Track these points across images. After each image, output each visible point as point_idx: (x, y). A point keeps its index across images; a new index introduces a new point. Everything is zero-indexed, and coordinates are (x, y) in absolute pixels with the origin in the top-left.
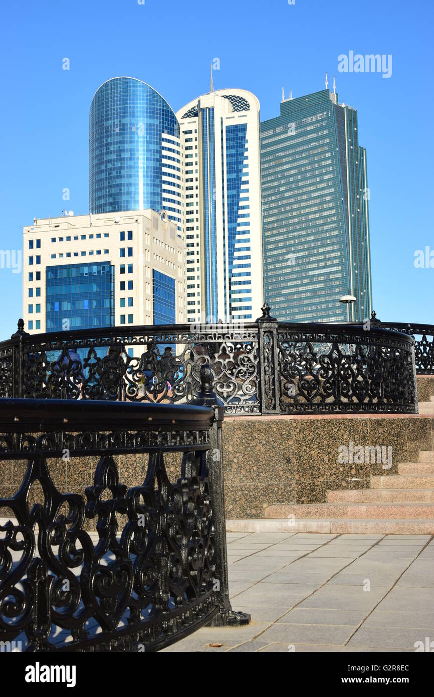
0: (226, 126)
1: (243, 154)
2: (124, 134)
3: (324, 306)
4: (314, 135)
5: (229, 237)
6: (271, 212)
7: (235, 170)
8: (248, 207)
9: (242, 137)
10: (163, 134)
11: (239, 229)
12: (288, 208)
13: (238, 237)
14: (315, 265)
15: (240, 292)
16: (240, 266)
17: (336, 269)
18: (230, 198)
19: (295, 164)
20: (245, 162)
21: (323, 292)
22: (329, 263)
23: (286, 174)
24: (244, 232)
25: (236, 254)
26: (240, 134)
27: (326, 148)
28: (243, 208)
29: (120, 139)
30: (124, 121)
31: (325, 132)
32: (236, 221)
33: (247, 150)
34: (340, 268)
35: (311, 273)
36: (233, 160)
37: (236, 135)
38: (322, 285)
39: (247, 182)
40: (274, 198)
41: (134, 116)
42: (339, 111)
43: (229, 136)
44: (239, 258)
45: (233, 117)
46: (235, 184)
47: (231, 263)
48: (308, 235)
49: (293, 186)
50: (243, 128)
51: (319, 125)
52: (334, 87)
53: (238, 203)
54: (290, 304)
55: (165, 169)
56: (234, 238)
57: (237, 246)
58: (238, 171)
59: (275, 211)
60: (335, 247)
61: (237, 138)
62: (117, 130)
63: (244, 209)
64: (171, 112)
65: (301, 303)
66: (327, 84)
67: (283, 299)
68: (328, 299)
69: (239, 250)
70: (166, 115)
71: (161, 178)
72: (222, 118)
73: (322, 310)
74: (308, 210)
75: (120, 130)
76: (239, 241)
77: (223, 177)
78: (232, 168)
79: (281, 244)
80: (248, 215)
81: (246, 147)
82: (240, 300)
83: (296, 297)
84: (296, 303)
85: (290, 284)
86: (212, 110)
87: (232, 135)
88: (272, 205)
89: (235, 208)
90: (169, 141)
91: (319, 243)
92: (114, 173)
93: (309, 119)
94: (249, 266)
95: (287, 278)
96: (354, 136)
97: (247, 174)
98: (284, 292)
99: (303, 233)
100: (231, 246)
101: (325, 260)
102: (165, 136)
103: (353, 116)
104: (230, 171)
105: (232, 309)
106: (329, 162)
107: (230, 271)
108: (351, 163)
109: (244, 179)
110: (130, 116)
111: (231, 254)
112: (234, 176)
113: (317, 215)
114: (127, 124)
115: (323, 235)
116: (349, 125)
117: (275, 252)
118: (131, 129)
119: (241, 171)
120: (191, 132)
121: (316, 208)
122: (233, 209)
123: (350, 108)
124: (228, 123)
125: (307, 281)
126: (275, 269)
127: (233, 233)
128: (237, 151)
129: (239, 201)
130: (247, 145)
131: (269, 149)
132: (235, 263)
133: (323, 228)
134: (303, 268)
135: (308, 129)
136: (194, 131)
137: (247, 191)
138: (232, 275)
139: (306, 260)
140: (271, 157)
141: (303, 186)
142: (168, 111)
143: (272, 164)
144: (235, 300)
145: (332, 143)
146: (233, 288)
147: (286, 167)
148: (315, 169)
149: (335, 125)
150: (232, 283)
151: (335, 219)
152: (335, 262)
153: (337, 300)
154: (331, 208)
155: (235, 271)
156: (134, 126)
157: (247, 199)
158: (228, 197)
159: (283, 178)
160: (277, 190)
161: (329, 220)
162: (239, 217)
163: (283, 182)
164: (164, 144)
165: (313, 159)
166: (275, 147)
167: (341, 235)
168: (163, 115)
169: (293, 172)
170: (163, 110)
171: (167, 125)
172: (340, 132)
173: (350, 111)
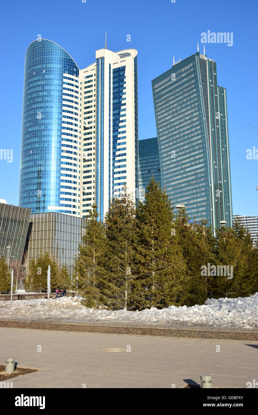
0: (113, 69)
1: (123, 86)
2: (38, 75)
3: (195, 191)
4: (186, 79)
5: (113, 142)
6: (164, 133)
7: (118, 97)
8: (125, 121)
9: (122, 75)
10: (64, 74)
11: (119, 136)
12: (173, 129)
13: (119, 141)
14: (189, 165)
15: (119, 178)
16: (119, 161)
17: (200, 166)
18: (115, 115)
19: (176, 100)
20: (124, 91)
21: (194, 182)
22: (197, 162)
23: (171, 107)
24: (123, 138)
25: (118, 153)
26: (121, 73)
27: (193, 86)
29: (36, 79)
31: (192, 76)
32: (118, 131)
33: (125, 83)
34: (203, 165)
35: (187, 170)
36: (117, 90)
38: (193, 177)
39: (125, 104)
40: (165, 124)
42: (203, 62)
43: (115, 75)
44: (119, 155)
45: (118, 63)
46: (118, 106)
47: (114, 159)
48: (184, 145)
49: (176, 114)
50: (123, 69)
51: (189, 72)
52: (204, 51)
53: (119, 119)
54: (176, 192)
55: (65, 97)
56: (116, 142)
57: (118, 147)
58: (119, 98)
59: (166, 132)
60: (200, 151)
61: (119, 76)
62: (34, 73)
63: (122, 122)
64: (71, 60)
65: (181, 190)
66: (198, 49)
67: (171, 188)
68: (197, 186)
69: (119, 150)
70: (67, 62)
71: (62, 103)
72: (110, 65)
74: (184, 129)
75: (36, 73)
77: (110, 102)
78: (116, 96)
80: (125, 126)
81: (124, 81)
82: (119, 184)
83: (178, 186)
84: (179, 191)
85: (175, 178)
86: (103, 59)
87: (117, 74)
88: (165, 128)
90: (69, 79)
91: (191, 150)
93: (183, 69)
94: (125, 160)
95: (173, 174)
96: (214, 79)
97: (125, 99)
98: (172, 184)
99: (182, 144)
100: (114, 147)
101: (195, 160)
102: (65, 75)
103: (213, 67)
104: (115, 98)
106: (194, 95)
107: (113, 165)
108: (212, 96)
109: (123, 102)
111: (114, 154)
112: (117, 101)
113: (190, 131)
114: (40, 69)
115: (193, 144)
116: (210, 71)
117: (167, 159)
118: (42, 71)
119: (121, 97)
120: (92, 76)
121: (189, 127)
122: (116, 123)
123: (210, 60)
124: (113, 67)
125: (185, 175)
127: (116, 138)
128: (119, 84)
129: (119, 117)
130: (125, 80)
131: (162, 93)
132: (117, 159)
133: (193, 139)
134: (183, 167)
135: (183, 76)
136: (93, 75)
137: (125, 110)
138: (114, 167)
139: (184, 162)
140: (163, 98)
141: (182, 113)
142: (69, 59)
143: (164, 102)
144: (116, 185)
145: (197, 82)
146: (115, 176)
147: (171, 103)
148: (187, 101)
149: (199, 71)
150: (114, 173)
151: (199, 132)
152: (201, 161)
153: (202, 187)
154: (197, 126)
155: (117, 164)
156: (44, 69)
157: (125, 115)
158: (113, 116)
159: (170, 110)
160: (167, 118)
161: (196, 133)
162: (119, 128)
163: (170, 112)
164: (65, 80)
165: (186, 95)
166: (165, 92)
167: (204, 142)
168: (65, 61)
169: (175, 105)
170: (65, 59)
171: (68, 68)
172: (203, 75)
173: (211, 63)
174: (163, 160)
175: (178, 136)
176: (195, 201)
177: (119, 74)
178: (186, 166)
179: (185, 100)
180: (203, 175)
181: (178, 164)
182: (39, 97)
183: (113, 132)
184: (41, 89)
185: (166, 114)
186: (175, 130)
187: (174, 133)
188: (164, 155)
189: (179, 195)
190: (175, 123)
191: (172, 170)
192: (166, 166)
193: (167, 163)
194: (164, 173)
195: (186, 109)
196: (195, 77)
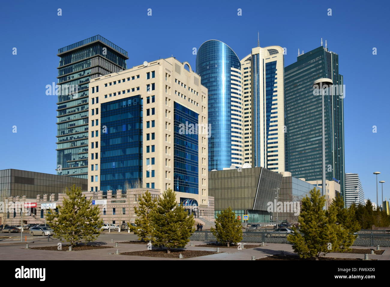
0: (266, 63)
1: (274, 77)
2: (211, 69)
4: (314, 69)
5: (266, 120)
8: (276, 104)
9: (274, 68)
10: (231, 68)
11: (272, 115)
13: (271, 120)
14: (314, 136)
15: (272, 147)
16: (272, 134)
18: (268, 100)
19: (304, 85)
20: (275, 81)
21: (318, 149)
22: (321, 134)
23: (299, 91)
24: (274, 117)
25: (270, 128)
27: (321, 75)
29: (209, 72)
30: (212, 62)
31: (320, 67)
32: (270, 111)
33: (277, 75)
34: (327, 136)
35: (312, 140)
36: (269, 80)
37: (271, 68)
38: (317, 146)
39: (276, 91)
41: (216, 60)
42: (328, 55)
43: (267, 68)
44: (272, 130)
45: (270, 58)
46: (270, 92)
47: (267, 133)
48: (310, 121)
49: (303, 96)
50: (274, 63)
51: (317, 63)
52: (326, 45)
53: (272, 102)
54: (301, 156)
55: (232, 86)
56: (269, 120)
57: (271, 124)
58: (271, 86)
62: (208, 67)
63: (274, 105)
64: (236, 56)
65: (306, 155)
66: (322, 43)
67: (297, 153)
68: (320, 152)
69: (272, 126)
70: (233, 58)
71: (231, 90)
72: (263, 59)
74: (310, 108)
75: (209, 67)
77: (264, 89)
78: (269, 85)
79: (296, 127)
80: (276, 108)
82: (272, 152)
83: (304, 152)
84: (303, 155)
85: (300, 146)
86: (258, 55)
87: (269, 68)
90: (235, 71)
91: (316, 124)
93: (312, 61)
94: (277, 134)
95: (299, 143)
96: (336, 68)
97: (276, 87)
99: (308, 120)
100: (268, 124)
103: (336, 58)
105: (268, 156)
107: (267, 137)
108: (335, 82)
109: (275, 89)
111: (268, 129)
112: (270, 88)
113: (315, 110)
114: (213, 64)
115: (318, 120)
116: (334, 63)
118: (215, 66)
119: (273, 85)
121: (315, 107)
122: (269, 106)
123: (334, 53)
124: (267, 61)
125: (310, 144)
126: (293, 139)
127: (268, 117)
128: (271, 76)
129: (272, 101)
130: (276, 72)
131: (291, 80)
132: (270, 133)
133: (318, 116)
134: (308, 137)
135: (311, 66)
136: (249, 68)
137: (276, 95)
138: (268, 139)
139: (309, 133)
140: (292, 83)
142: (234, 56)
143: (292, 87)
144: (270, 152)
145: (324, 71)
146: (269, 145)
149: (326, 63)
150: (268, 143)
155: (269, 137)
156: (216, 64)
157: (276, 100)
158: (266, 100)
159: (298, 93)
160: (295, 100)
162: (272, 109)
163: (298, 95)
164: (232, 73)
166: (294, 78)
168: (232, 58)
169: (302, 90)
170: (231, 56)
171: (234, 63)
172: (328, 66)
173: (334, 55)
174: (290, 132)
175: (304, 114)
178: (311, 136)
181: (303, 135)
182: (213, 86)
183: (266, 113)
184: (214, 80)
185: (294, 96)
186: (302, 109)
187: (301, 111)
188: (291, 128)
189: (304, 159)
191: (298, 140)
196: (323, 68)
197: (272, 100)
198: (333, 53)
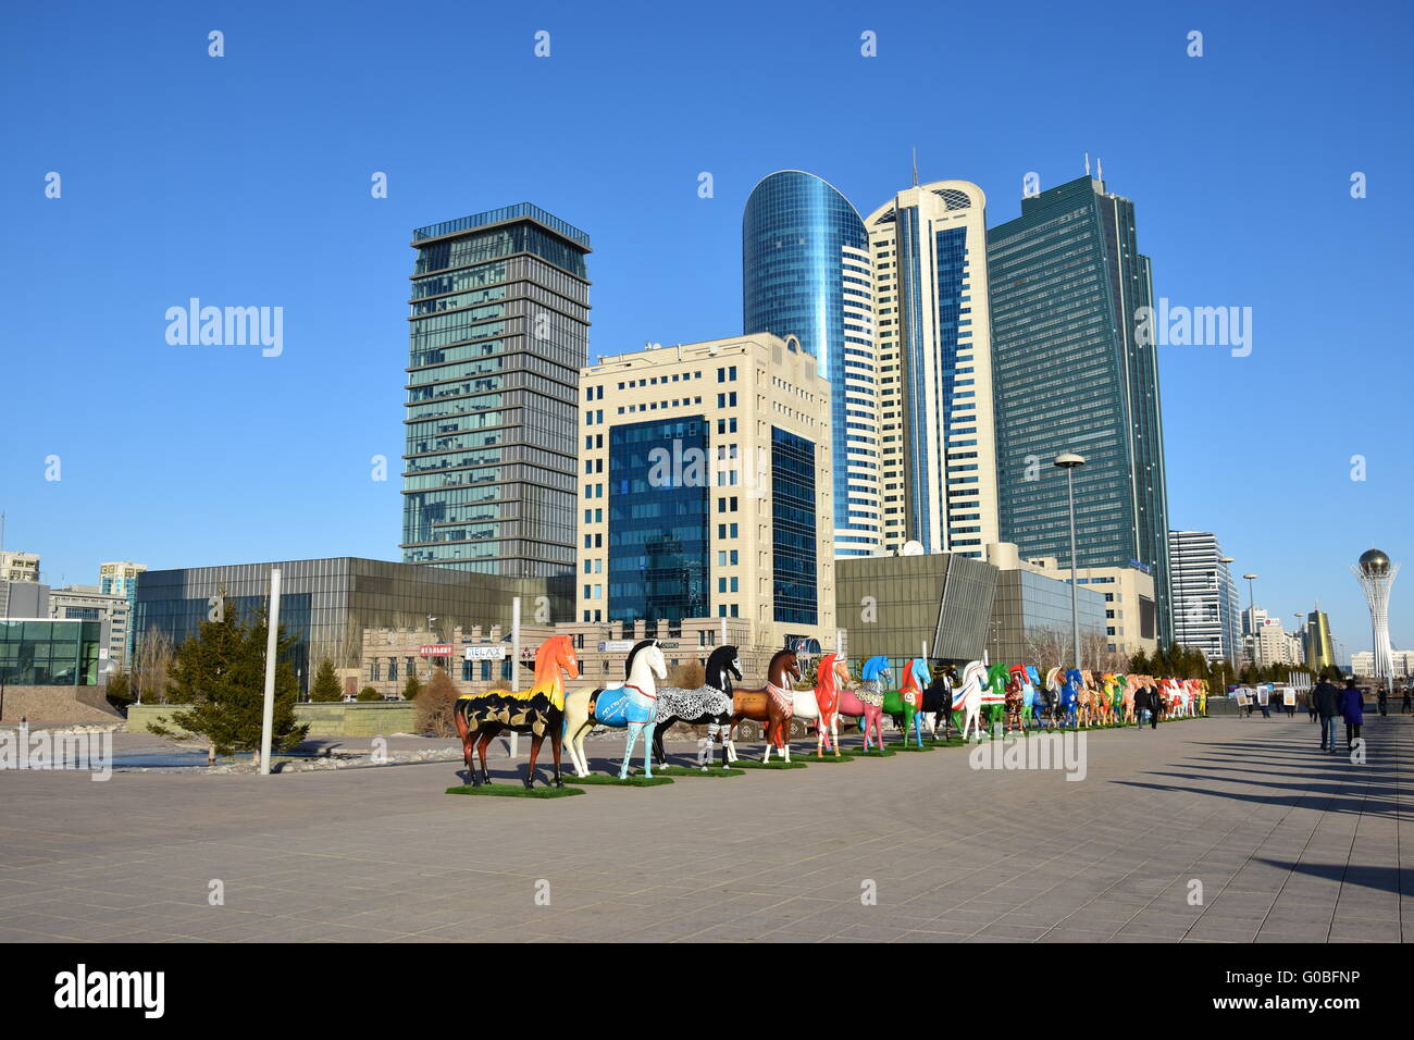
0: (937, 233)
1: (961, 270)
2: (788, 249)
3: (1091, 488)
4: (1070, 241)
5: (943, 390)
6: (1012, 355)
7: (950, 294)
8: (970, 346)
9: (959, 246)
10: (844, 247)
11: (958, 378)
12: (1036, 348)
13: (957, 390)
14: (1077, 429)
15: (961, 468)
16: (960, 432)
17: (1106, 433)
18: (945, 333)
19: (1044, 284)
20: (965, 281)
21: (1090, 468)
22: (1098, 425)
23: (1030, 299)
24: (966, 383)
25: (955, 414)
26: (958, 243)
27: (1088, 259)
28: (963, 347)
29: (782, 256)
31: (1086, 236)
32: (954, 367)
33: (968, 265)
34: (1114, 431)
35: (1071, 440)
36: (948, 279)
37: (951, 245)
38: (1087, 458)
39: (968, 310)
40: (1014, 334)
41: (802, 225)
42: (1106, 203)
43: (941, 245)
44: (960, 420)
45: (947, 219)
46: (951, 313)
47: (947, 427)
48: (1065, 385)
49: (1042, 315)
50: (960, 234)
51: (1076, 226)
52: (1100, 171)
53: (956, 341)
54: (1042, 487)
55: (847, 297)
56: (952, 391)
57: (956, 402)
58: (954, 296)
59: (1017, 353)
60: (1107, 401)
61: (953, 248)
62: (779, 245)
64: (855, 215)
65: (1055, 484)
66: (1088, 167)
68: (1097, 477)
69: (959, 408)
70: (847, 220)
71: (842, 308)
72: (930, 221)
73: (1088, 494)
74: (1064, 350)
75: (783, 244)
76: (959, 396)
77: (933, 304)
78: (947, 291)
79: (1026, 401)
80: (970, 358)
81: (965, 260)
82: (962, 481)
83: (1049, 476)
84: (1050, 485)
85: (1040, 457)
86: (914, 210)
87: (946, 244)
88: (1013, 344)
89: (952, 348)
90: (853, 256)
91: (1082, 397)
92: (776, 306)
93: (1062, 219)
94: (973, 430)
96: (1130, 239)
97: (968, 299)
99: (1058, 382)
100: (947, 402)
101: (1093, 420)
102: (846, 249)
103: (1128, 212)
104: (943, 295)
105: (950, 494)
106: (1094, 278)
107: (946, 439)
108: (1127, 278)
109: (963, 305)
110: (797, 224)
111: (947, 415)
112: (949, 302)
113: (1079, 356)
114: (792, 236)
115: (1088, 385)
116: (1123, 224)
117: (1019, 412)
118: (798, 242)
119: (959, 294)
120: (886, 243)
121: (1077, 346)
122: (950, 350)
123: (1122, 199)
124: (939, 227)
126: (1019, 437)
127: (949, 384)
128: (953, 267)
129: (957, 338)
130: (966, 258)
131: (1006, 265)
132: (954, 426)
133: (1087, 375)
134: (1060, 433)
135: (1062, 232)
136: (890, 242)
137: (968, 322)
138: (949, 444)
139: (1063, 422)
140: (1009, 276)
141: (1056, 315)
142: (851, 214)
143: (1011, 286)
144: (954, 481)
145: (1097, 250)
146: (952, 463)
147: (1030, 289)
148: (1072, 290)
149: (1101, 224)
150: (948, 457)
151: (1104, 360)
152: (1106, 423)
153: (1112, 479)
154: (1098, 345)
155: (955, 438)
156: (802, 237)
157: (969, 334)
158: (941, 334)
159: (1027, 305)
160: (1019, 323)
161: (1095, 362)
162: (958, 360)
163: (1027, 310)
164: (846, 261)
165: (1069, 276)
166: (1013, 263)
167: (1114, 383)
168: (843, 220)
169: (1041, 296)
170: (843, 213)
171: (849, 234)
172: (1108, 235)
173: (1122, 205)
174: (1009, 415)
175: (1048, 364)
176: (1094, 509)
177: (952, 244)
178: (1069, 431)
179: (1066, 287)
180: (1111, 453)
181: (1047, 426)
182: (794, 296)
183: (942, 370)
184: (797, 280)
185: (1016, 314)
186: (1041, 351)
187: (1039, 357)
188: (1010, 404)
189: (1051, 495)
190: (1042, 336)
191: (1032, 439)
192: (1016, 427)
193: (1018, 422)
194: (1011, 443)
195: (1070, 306)
196: (1094, 240)
197: (958, 335)
198: (1118, 199)
